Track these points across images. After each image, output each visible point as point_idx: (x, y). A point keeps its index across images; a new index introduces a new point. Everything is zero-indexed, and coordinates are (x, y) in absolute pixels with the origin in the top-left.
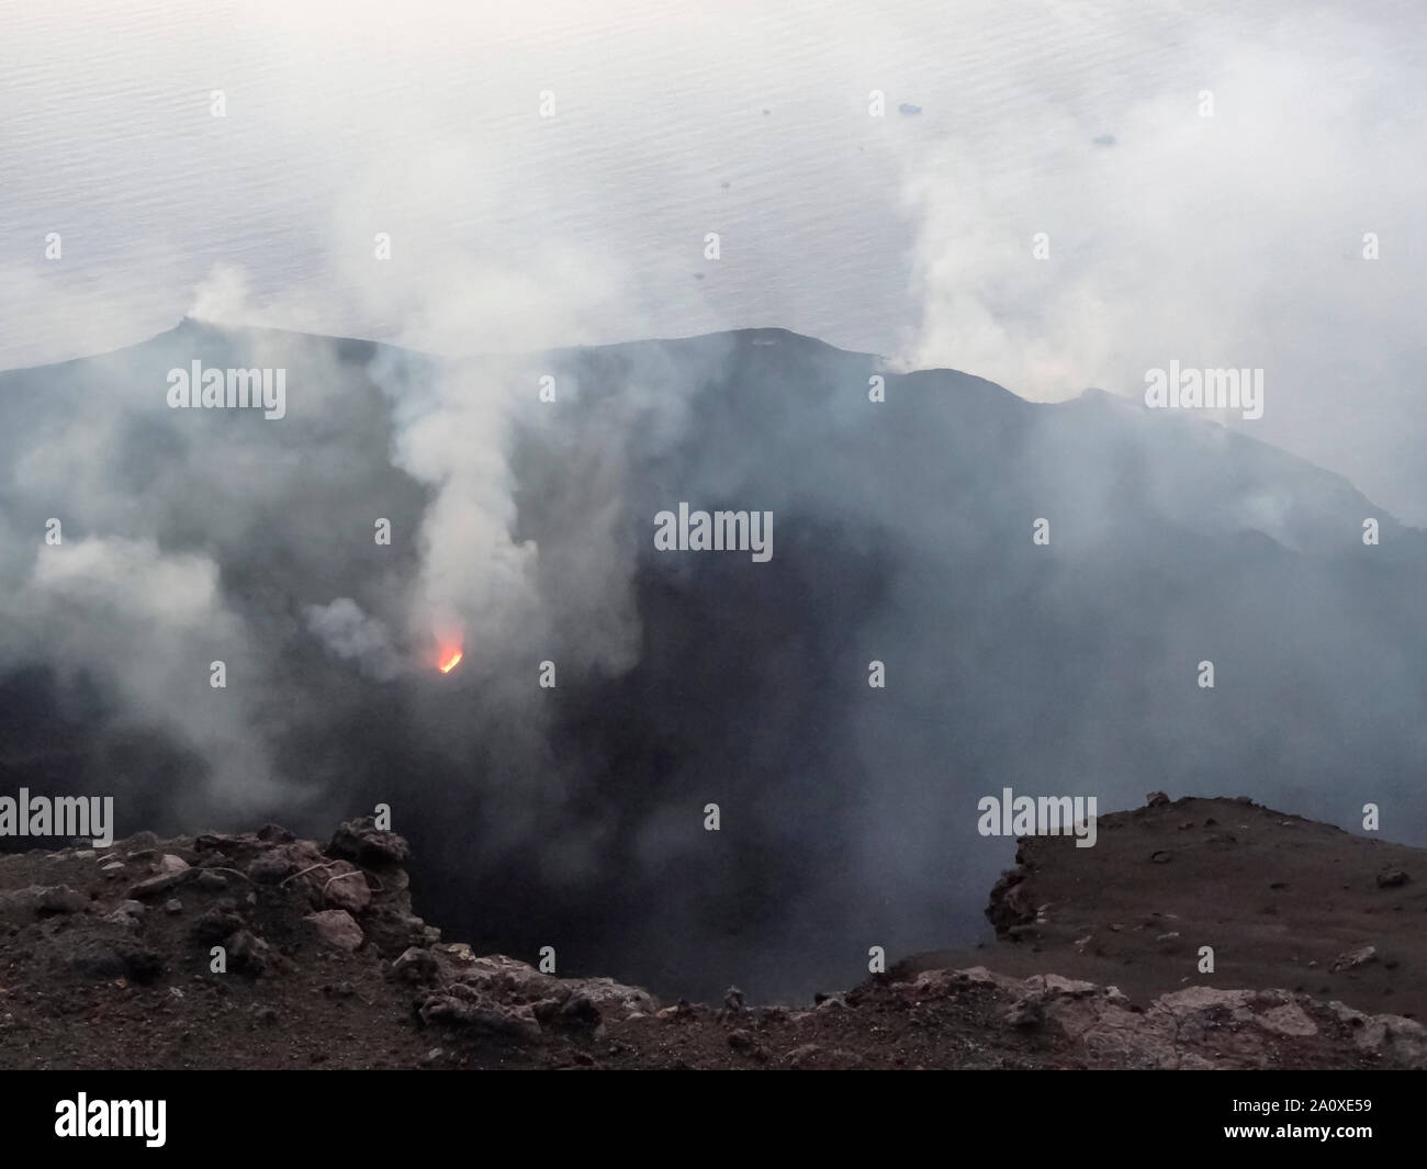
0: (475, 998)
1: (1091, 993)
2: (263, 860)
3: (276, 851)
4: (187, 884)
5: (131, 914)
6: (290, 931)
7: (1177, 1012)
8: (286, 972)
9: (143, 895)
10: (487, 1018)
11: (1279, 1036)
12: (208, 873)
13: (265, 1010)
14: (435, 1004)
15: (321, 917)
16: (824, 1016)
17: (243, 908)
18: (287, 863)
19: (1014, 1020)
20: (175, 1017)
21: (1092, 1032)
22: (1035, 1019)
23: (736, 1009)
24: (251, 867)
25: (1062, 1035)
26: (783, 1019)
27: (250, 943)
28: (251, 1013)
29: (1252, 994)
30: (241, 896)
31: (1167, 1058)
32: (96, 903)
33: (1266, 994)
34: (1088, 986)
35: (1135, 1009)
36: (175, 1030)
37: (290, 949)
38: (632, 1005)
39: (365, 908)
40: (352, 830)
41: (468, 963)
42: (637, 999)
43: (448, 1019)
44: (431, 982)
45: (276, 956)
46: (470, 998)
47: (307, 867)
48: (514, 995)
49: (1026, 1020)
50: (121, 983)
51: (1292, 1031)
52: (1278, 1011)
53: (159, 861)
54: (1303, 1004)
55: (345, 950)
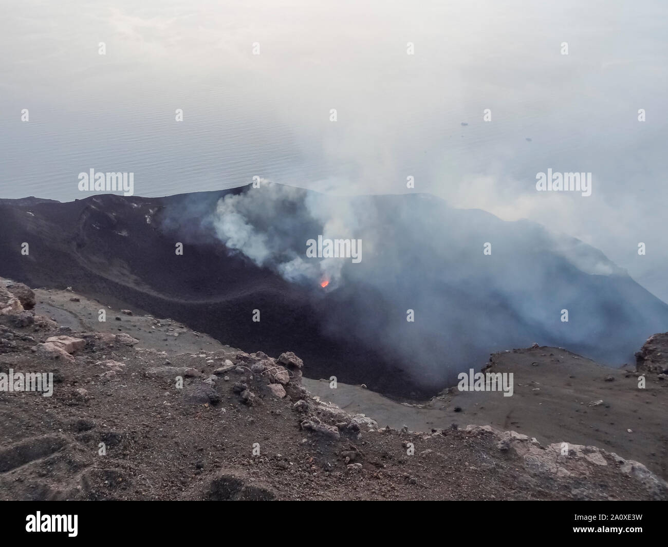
0: (319, 422)
1: (526, 440)
2: (256, 365)
3: (261, 362)
4: (232, 371)
5: (213, 380)
6: (263, 390)
7: (557, 451)
8: (260, 404)
9: (218, 374)
10: (323, 430)
11: (593, 464)
12: (239, 368)
13: (251, 419)
14: (306, 423)
15: (273, 386)
16: (435, 439)
17: (248, 381)
18: (264, 367)
19: (500, 447)
20: (221, 419)
21: (527, 455)
22: (507, 448)
23: (405, 433)
24: (252, 367)
25: (516, 455)
26: (421, 438)
27: (249, 395)
28: (247, 420)
29: (584, 447)
30: (248, 377)
31: (553, 468)
32: (203, 374)
33: (589, 447)
34: (525, 437)
35: (542, 448)
36: (222, 424)
37: (262, 396)
38: (371, 426)
39: (288, 384)
40: (286, 356)
41: (319, 404)
42: (373, 424)
43: (310, 429)
44: (306, 412)
45: (257, 398)
46: (317, 422)
47: (270, 368)
48: (332, 419)
49: (505, 448)
50: (206, 405)
51: (598, 463)
52: (593, 454)
53: (224, 361)
54: (602, 453)
55: (280, 398)
